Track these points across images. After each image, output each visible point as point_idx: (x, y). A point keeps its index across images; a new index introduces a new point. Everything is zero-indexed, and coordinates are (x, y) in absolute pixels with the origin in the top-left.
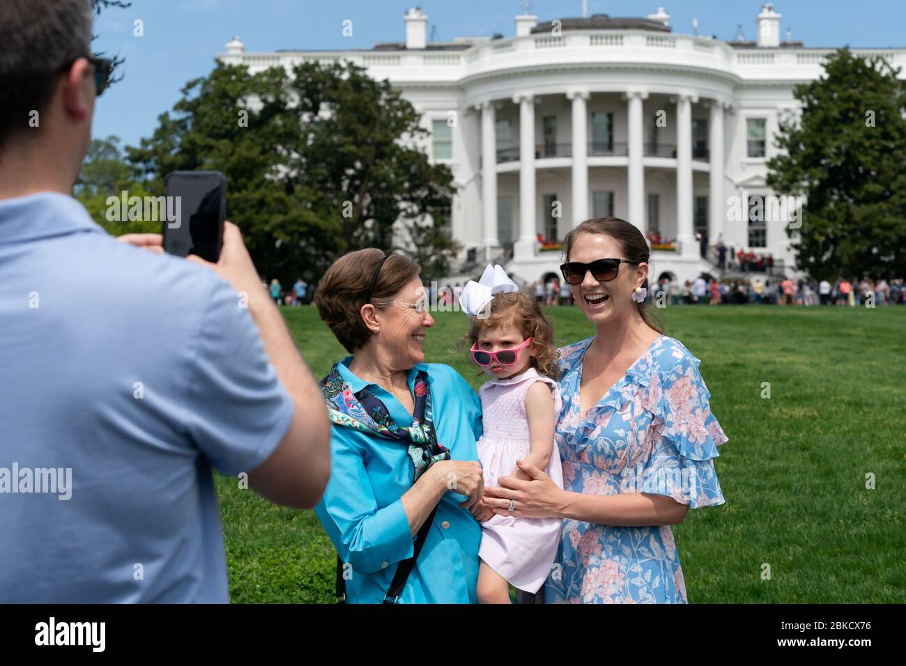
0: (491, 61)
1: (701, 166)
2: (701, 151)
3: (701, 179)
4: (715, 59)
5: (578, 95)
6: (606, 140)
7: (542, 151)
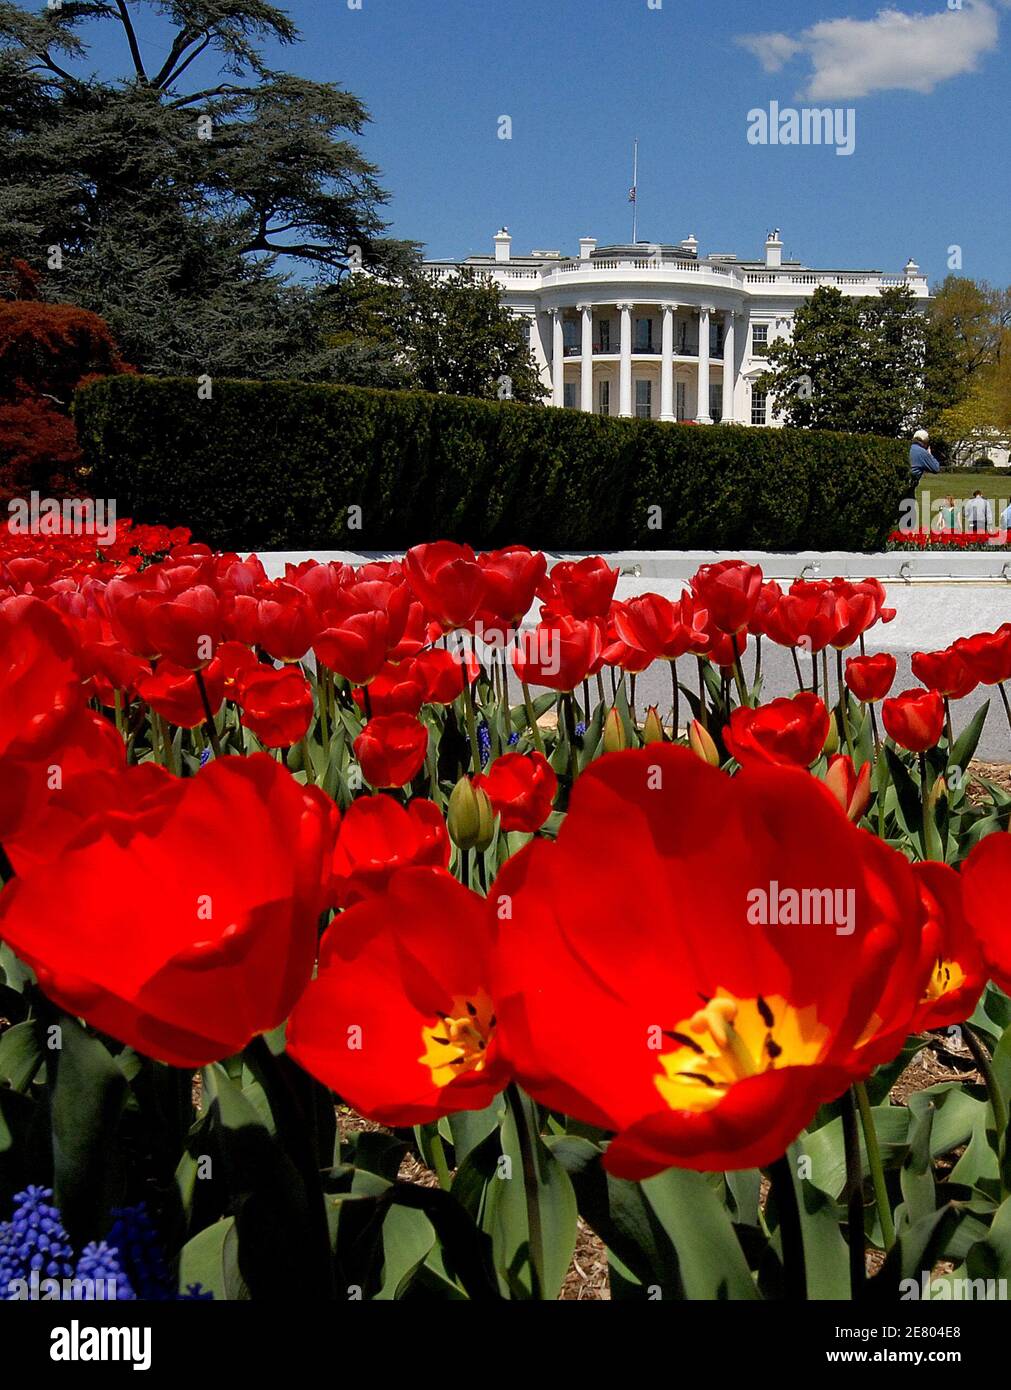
0: (561, 278)
1: (716, 361)
2: (717, 351)
3: (716, 372)
4: (728, 281)
5: (625, 306)
6: (647, 342)
7: (598, 347)
